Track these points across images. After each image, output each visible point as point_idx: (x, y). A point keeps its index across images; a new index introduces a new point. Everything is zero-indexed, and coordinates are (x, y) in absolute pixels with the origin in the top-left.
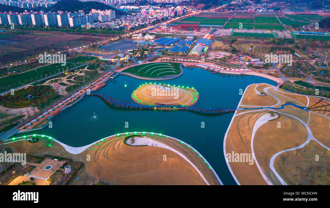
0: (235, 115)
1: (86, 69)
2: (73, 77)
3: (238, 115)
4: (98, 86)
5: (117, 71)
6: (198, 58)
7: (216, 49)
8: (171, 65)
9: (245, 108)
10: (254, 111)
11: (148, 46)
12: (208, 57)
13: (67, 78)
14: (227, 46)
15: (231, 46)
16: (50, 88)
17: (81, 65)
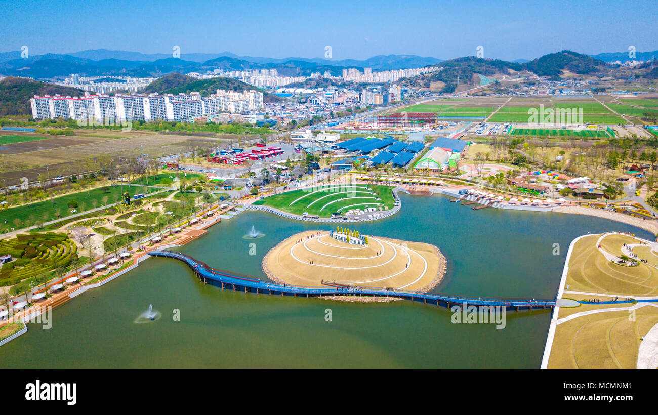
0: (555, 322)
1: (170, 198)
2: (134, 216)
3: (564, 320)
4: (187, 236)
5: (240, 202)
6: (436, 176)
7: (478, 158)
8: (370, 189)
9: (580, 300)
10: (612, 310)
11: (321, 153)
12: (460, 174)
13: (118, 218)
14: (504, 153)
15: (510, 153)
16: (65, 240)
17: (161, 189)
